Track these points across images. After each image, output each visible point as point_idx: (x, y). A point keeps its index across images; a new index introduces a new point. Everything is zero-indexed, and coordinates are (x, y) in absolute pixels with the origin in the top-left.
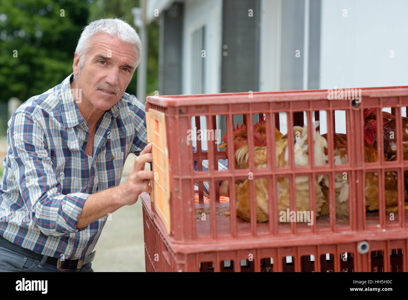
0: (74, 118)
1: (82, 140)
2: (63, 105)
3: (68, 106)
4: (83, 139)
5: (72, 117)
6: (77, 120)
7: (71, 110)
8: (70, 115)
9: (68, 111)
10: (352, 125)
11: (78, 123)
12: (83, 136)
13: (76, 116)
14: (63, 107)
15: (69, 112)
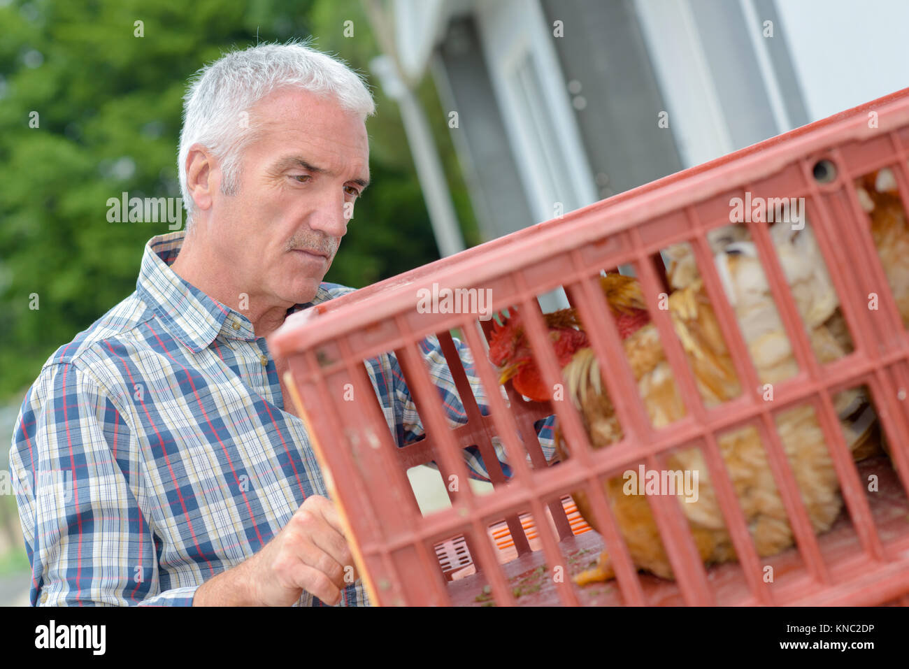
0: (203, 321)
1: (256, 364)
2: (160, 307)
3: (175, 303)
4: (258, 360)
5: (197, 322)
6: (213, 320)
7: (186, 308)
8: (191, 322)
9: (180, 314)
10: (833, 237)
11: (219, 326)
12: (253, 355)
13: (206, 313)
14: (164, 310)
15: (185, 315)
